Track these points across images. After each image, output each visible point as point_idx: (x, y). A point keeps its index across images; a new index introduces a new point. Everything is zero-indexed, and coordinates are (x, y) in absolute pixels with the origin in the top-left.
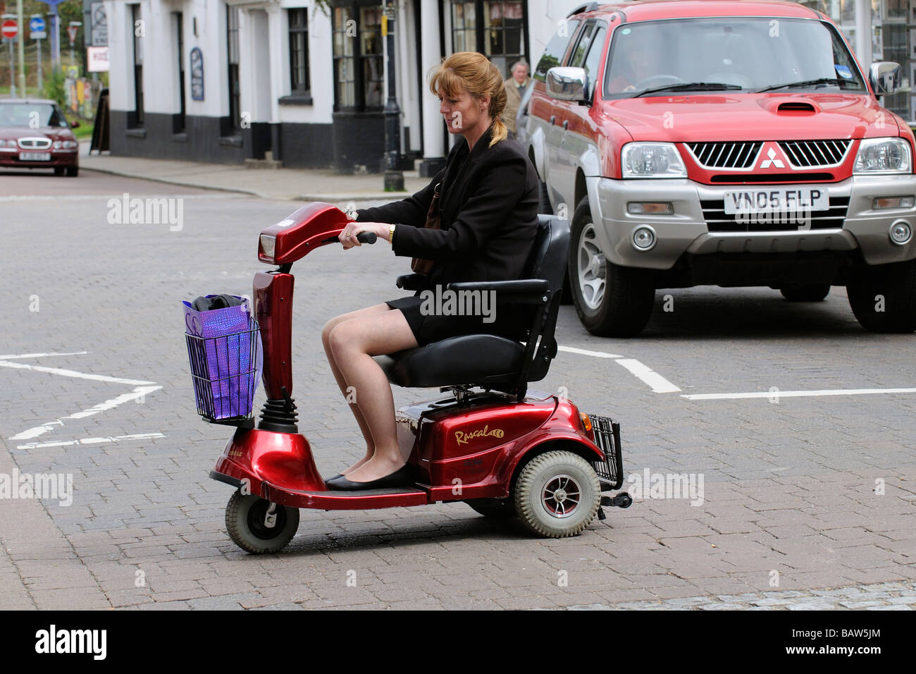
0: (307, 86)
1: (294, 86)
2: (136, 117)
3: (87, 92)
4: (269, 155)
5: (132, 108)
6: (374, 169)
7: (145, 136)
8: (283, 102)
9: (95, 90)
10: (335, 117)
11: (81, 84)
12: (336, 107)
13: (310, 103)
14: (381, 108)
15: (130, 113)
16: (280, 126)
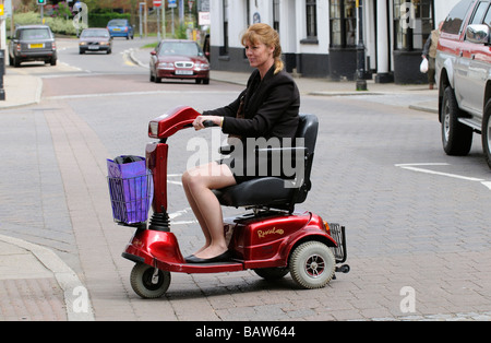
0: (316, 34)
1: (308, 34)
2: (224, 50)
3: (198, 36)
4: (295, 70)
5: (223, 45)
6: (351, 78)
7: (229, 60)
8: (303, 42)
9: (202, 35)
10: (330, 51)
11: (195, 32)
12: (331, 46)
13: (317, 43)
14: (355, 46)
15: (221, 48)
16: (300, 55)
